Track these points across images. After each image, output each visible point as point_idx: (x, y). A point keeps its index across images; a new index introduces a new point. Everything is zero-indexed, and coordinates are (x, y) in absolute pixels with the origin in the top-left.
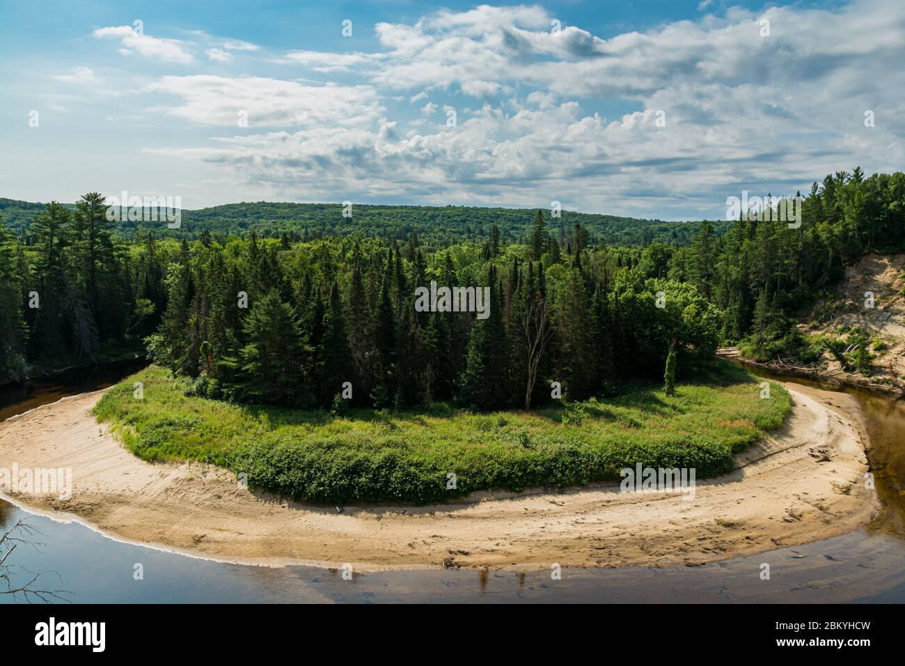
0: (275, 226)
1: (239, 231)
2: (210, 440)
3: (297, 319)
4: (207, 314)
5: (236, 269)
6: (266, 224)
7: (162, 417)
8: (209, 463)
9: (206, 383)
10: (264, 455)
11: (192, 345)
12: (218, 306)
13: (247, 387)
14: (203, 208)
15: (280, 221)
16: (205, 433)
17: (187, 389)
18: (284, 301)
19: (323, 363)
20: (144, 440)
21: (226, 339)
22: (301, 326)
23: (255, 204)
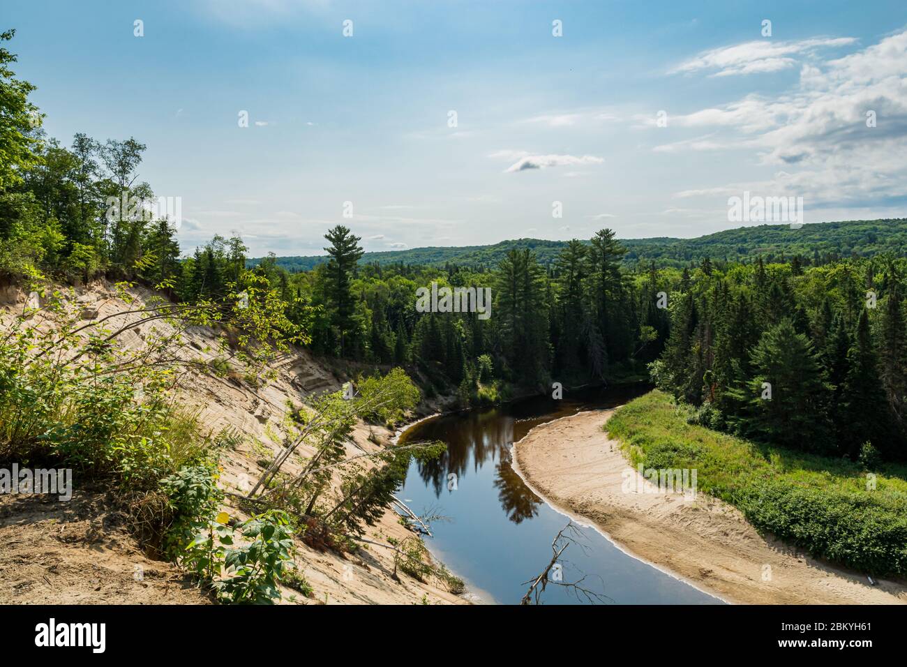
0: (779, 250)
1: (738, 258)
2: (714, 473)
3: (813, 353)
4: (710, 343)
5: (743, 297)
6: (767, 248)
7: (666, 442)
8: (715, 496)
9: (709, 413)
10: (776, 499)
11: (695, 373)
12: (724, 335)
13: (754, 422)
14: (701, 236)
15: (784, 244)
16: (709, 464)
17: (690, 417)
18: (799, 332)
19: (846, 405)
20: (651, 462)
21: (731, 370)
22: (818, 360)
23: (756, 228)
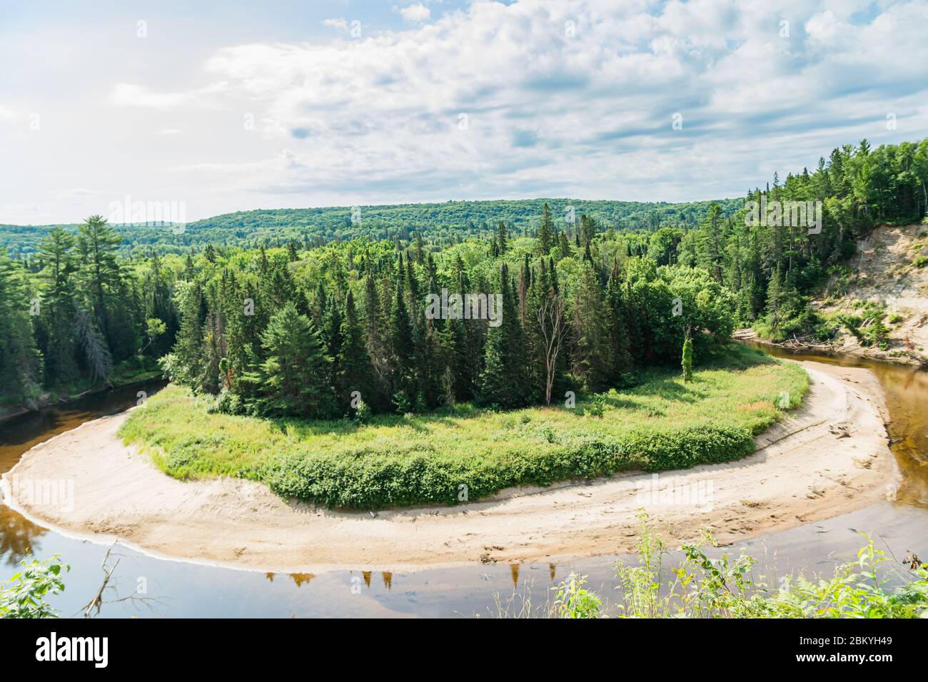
0: (274, 234)
1: (237, 242)
2: (238, 456)
3: (314, 331)
4: (223, 331)
5: (250, 285)
6: (263, 233)
7: (189, 436)
8: (242, 478)
9: (228, 400)
10: (295, 467)
11: (210, 362)
12: (235, 322)
13: (270, 401)
14: (198, 220)
15: (278, 228)
16: (233, 449)
17: (210, 407)
18: (301, 313)
19: (343, 373)
20: (174, 460)
21: (245, 355)
22: (319, 337)
23: (251, 213)
